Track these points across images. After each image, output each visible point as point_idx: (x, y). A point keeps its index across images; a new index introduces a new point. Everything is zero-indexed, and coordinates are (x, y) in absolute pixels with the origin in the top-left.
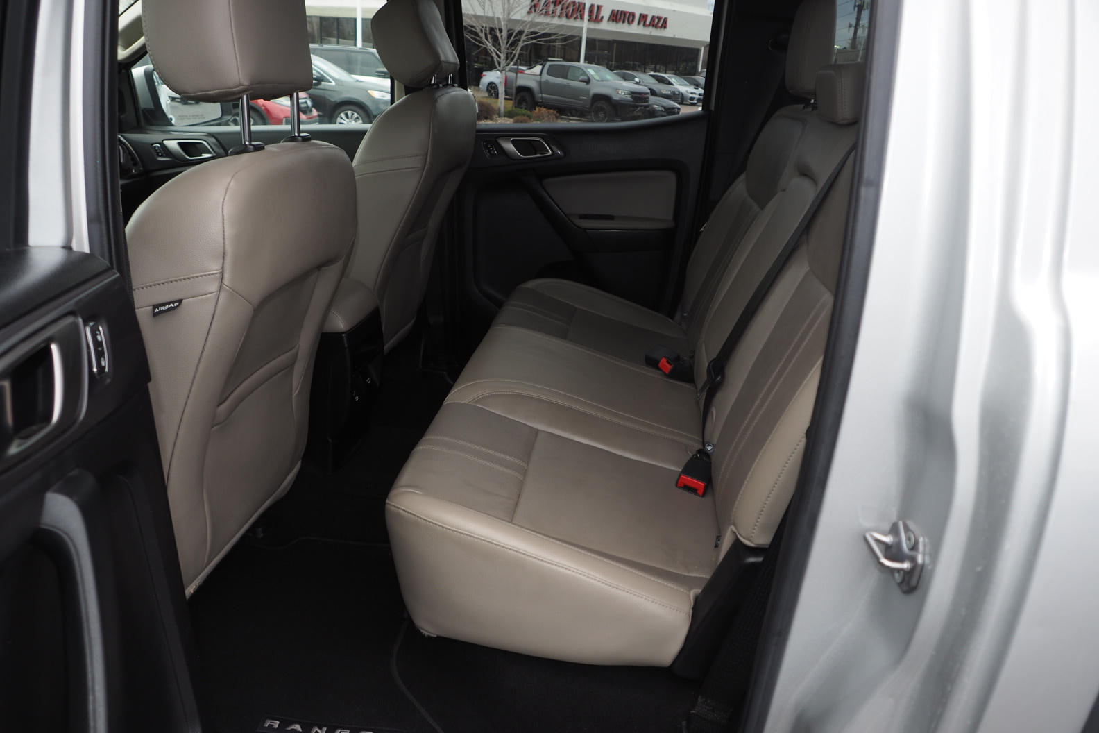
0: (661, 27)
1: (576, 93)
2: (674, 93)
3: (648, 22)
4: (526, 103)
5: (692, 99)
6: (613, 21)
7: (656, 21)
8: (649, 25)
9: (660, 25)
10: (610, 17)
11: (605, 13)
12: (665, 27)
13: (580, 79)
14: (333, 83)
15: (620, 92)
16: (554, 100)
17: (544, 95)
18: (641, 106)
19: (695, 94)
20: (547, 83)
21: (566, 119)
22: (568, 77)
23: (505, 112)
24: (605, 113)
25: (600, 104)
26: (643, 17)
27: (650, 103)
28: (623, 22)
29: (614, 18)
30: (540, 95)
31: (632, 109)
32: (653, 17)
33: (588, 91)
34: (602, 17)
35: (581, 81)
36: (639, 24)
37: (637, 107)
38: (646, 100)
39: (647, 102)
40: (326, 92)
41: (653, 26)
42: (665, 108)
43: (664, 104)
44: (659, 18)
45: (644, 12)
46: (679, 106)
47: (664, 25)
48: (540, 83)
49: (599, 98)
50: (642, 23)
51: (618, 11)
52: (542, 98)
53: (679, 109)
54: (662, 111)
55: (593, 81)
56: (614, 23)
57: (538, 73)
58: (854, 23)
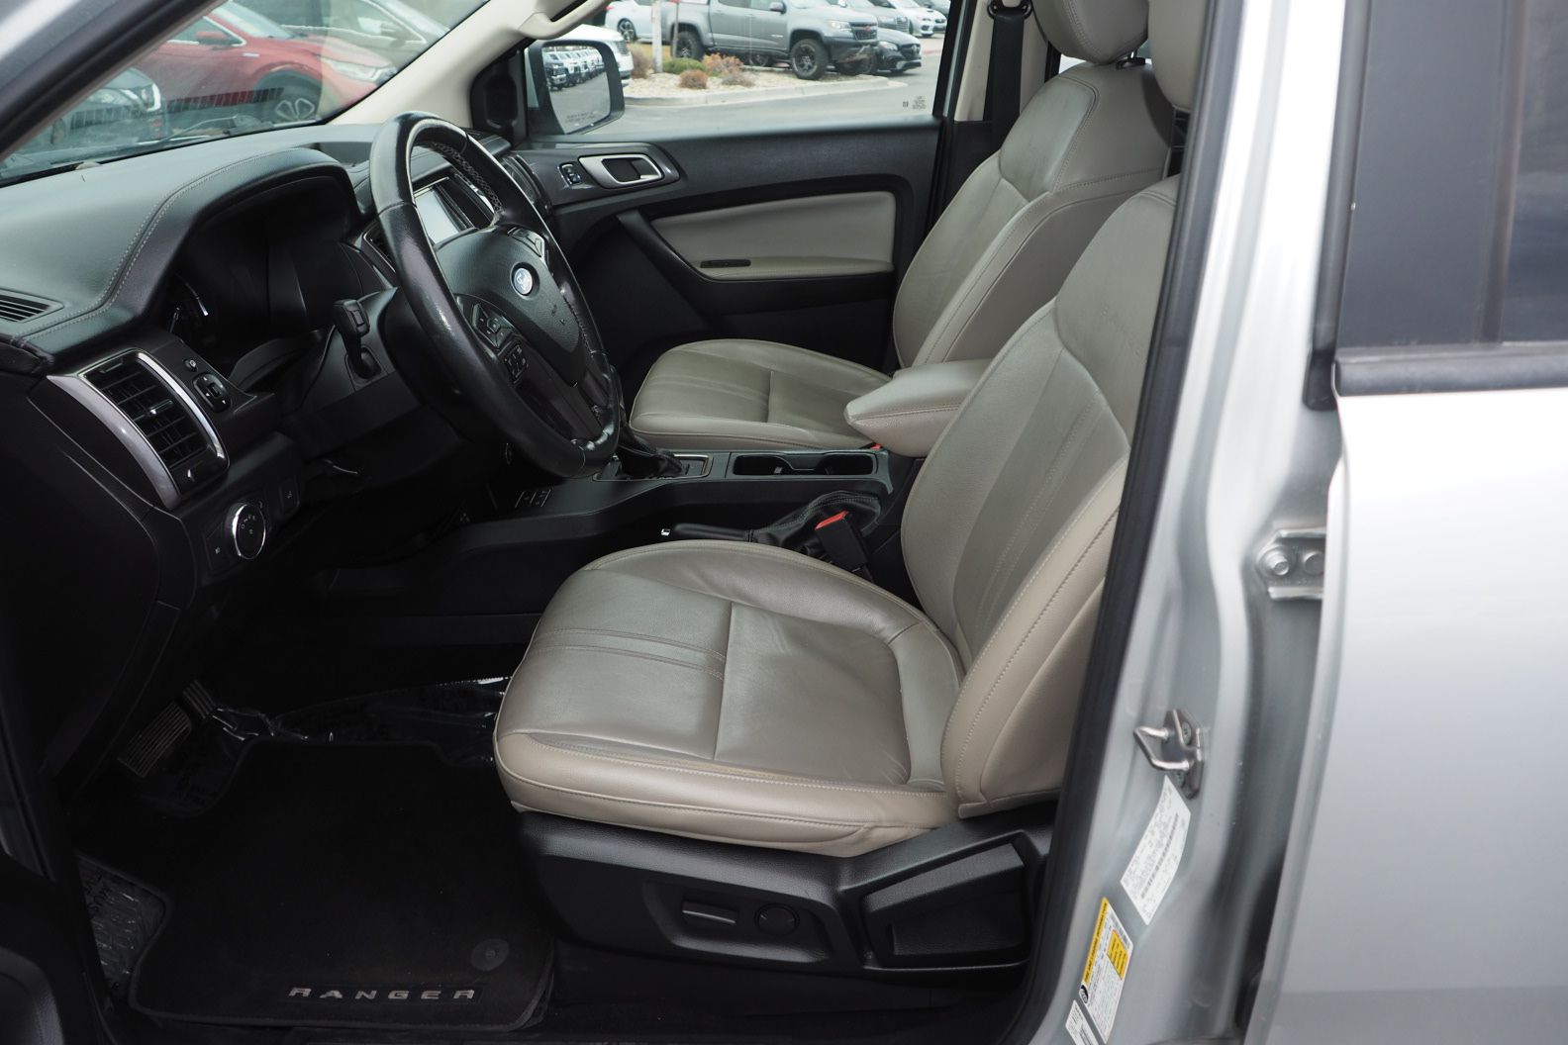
1: (766, 29)
2: (899, 22)
4: (689, 48)
5: (925, 28)
13: (772, 7)
15: (834, 24)
16: (729, 41)
17: (716, 36)
18: (866, 44)
20: (721, 15)
21: (749, 70)
22: (752, 5)
23: (664, 65)
24: (812, 58)
25: (804, 44)
27: (878, 38)
30: (710, 35)
31: (853, 49)
33: (785, 26)
35: (773, 10)
37: (860, 45)
38: (872, 35)
39: (874, 37)
42: (897, 45)
43: (897, 40)
46: (917, 41)
48: (709, 17)
49: (799, 35)
52: (713, 40)
53: (918, 45)
54: (894, 50)
55: (790, 10)
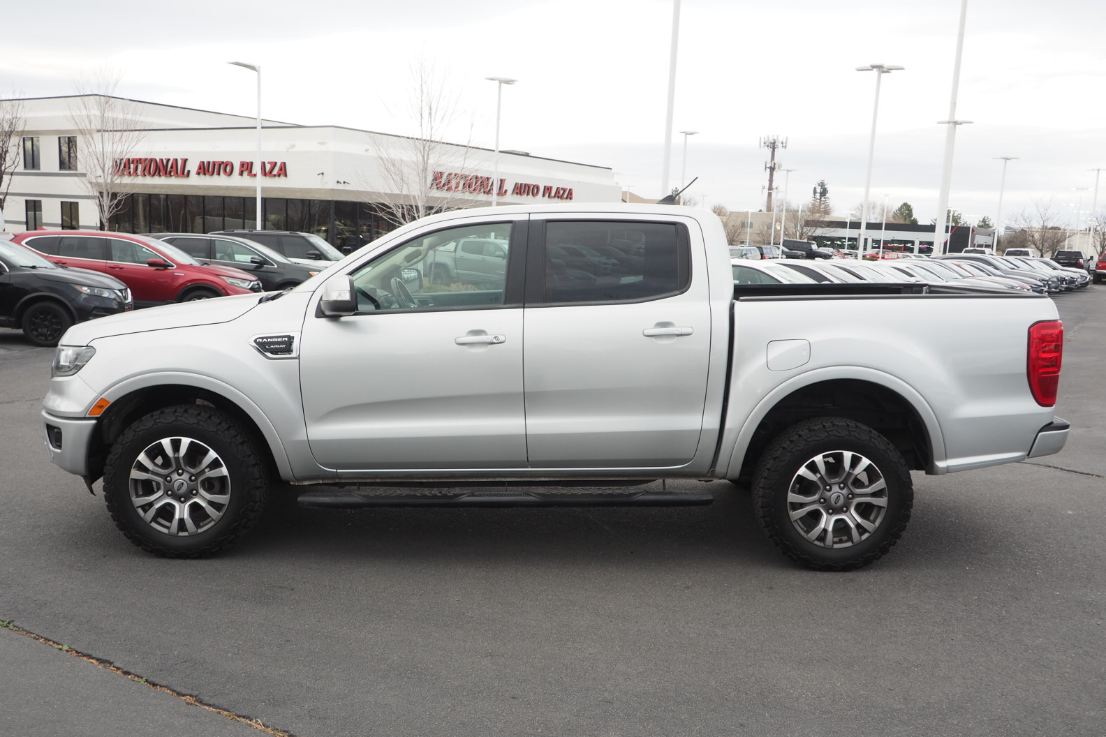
0: (567, 198)
1: (491, 268)
3: (553, 194)
4: (441, 279)
6: (517, 194)
7: (561, 192)
8: (555, 197)
9: (565, 196)
10: (514, 190)
11: (509, 186)
12: (571, 199)
14: (276, 266)
17: (459, 271)
19: (608, 264)
20: (462, 259)
22: (484, 253)
26: (548, 189)
28: (528, 195)
29: (518, 191)
30: (456, 271)
32: (558, 188)
34: (506, 191)
35: (497, 256)
36: (544, 196)
40: (269, 274)
41: (558, 197)
44: (564, 190)
45: (549, 185)
46: (595, 277)
47: (569, 196)
48: (455, 260)
50: (547, 195)
51: (521, 184)
52: (457, 274)
56: (519, 195)
57: (453, 250)
58: (767, 186)
